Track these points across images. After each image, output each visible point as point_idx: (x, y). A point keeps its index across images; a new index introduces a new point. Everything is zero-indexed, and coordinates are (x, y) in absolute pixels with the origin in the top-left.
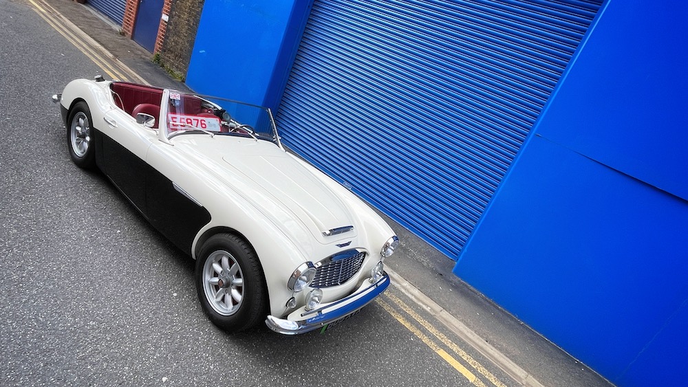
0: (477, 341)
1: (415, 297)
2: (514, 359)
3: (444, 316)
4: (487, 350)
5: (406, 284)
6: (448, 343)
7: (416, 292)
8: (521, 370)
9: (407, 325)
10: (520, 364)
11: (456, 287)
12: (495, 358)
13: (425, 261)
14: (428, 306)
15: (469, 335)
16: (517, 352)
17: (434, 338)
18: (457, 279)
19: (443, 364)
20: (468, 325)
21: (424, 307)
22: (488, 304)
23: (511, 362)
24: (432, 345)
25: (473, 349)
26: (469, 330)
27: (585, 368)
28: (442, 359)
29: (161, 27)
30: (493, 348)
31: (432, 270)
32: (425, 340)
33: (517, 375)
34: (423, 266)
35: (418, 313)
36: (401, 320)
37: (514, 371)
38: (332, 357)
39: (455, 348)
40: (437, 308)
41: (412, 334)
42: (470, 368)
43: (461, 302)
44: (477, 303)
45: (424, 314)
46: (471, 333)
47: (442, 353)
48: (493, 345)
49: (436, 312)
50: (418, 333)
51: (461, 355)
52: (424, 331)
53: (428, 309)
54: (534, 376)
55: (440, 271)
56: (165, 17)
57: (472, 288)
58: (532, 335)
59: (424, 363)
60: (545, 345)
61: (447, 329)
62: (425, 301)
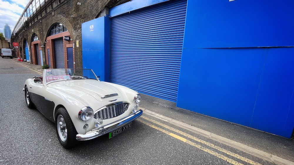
0: (188, 127)
1: (161, 118)
2: (205, 129)
3: (173, 122)
4: (192, 129)
5: (157, 115)
6: (174, 130)
7: (162, 116)
8: (208, 132)
9: (156, 128)
10: (207, 130)
11: (178, 111)
12: (196, 131)
13: (165, 106)
14: (166, 120)
15: (184, 125)
16: (205, 126)
17: (168, 130)
18: (178, 108)
19: (171, 138)
20: (183, 122)
21: (165, 120)
22: (191, 113)
23: (203, 130)
24: (167, 132)
25: (185, 130)
26: (184, 123)
27: (236, 125)
28: (171, 136)
29: (74, 66)
30: (195, 127)
31: (168, 108)
32: (164, 131)
33: (206, 135)
34: (165, 107)
35: (161, 123)
36: (153, 127)
37: (205, 133)
38: (118, 147)
39: (177, 131)
40: (170, 119)
41: (158, 131)
42: (184, 137)
43: (180, 115)
44: (187, 114)
45: (164, 123)
46: (185, 125)
47: (171, 134)
48: (195, 126)
49: (170, 121)
50: (161, 130)
51: (180, 133)
52: (164, 128)
53: (166, 121)
54: (214, 133)
55: (171, 107)
56: (74, 63)
57: (185, 110)
58: (211, 119)
59: (162, 140)
60: (217, 121)
61: (174, 125)
62: (165, 118)
